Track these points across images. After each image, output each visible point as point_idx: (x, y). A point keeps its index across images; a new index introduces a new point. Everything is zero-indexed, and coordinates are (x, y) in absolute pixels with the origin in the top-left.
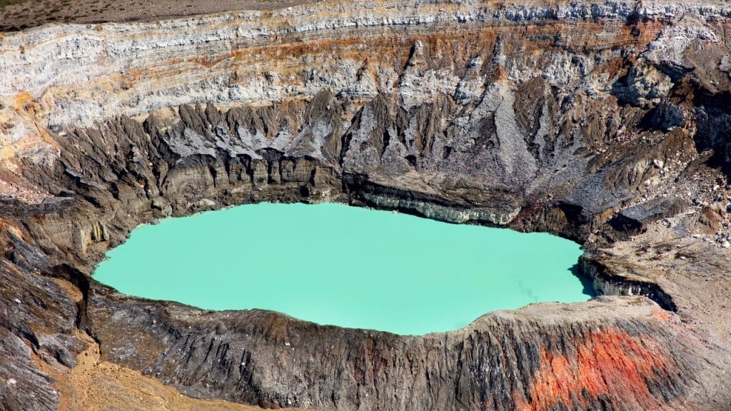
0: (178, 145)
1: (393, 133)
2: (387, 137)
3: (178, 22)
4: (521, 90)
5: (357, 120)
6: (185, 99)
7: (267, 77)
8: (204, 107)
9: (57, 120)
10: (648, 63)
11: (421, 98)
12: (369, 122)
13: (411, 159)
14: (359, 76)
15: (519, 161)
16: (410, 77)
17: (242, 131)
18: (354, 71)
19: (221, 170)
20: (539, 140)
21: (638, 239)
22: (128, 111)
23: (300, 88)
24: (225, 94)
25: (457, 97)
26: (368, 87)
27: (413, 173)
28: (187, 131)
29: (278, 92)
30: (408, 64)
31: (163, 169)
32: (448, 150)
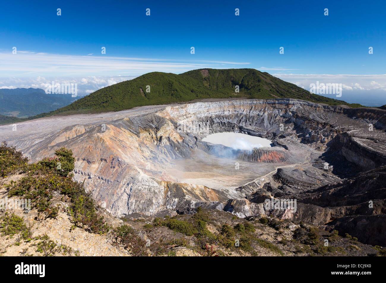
0: (215, 120)
1: (248, 120)
2: (247, 121)
3: (216, 102)
4: (269, 114)
5: (242, 118)
6: (216, 114)
7: (229, 111)
8: (219, 115)
9: (198, 116)
10: (290, 111)
11: (253, 115)
12: (244, 118)
13: (250, 124)
14: (243, 111)
15: (267, 126)
16: (251, 111)
17: (224, 119)
18: (242, 110)
19: (221, 125)
20: (271, 122)
21: (284, 139)
22: (208, 115)
23: (234, 113)
24: (222, 113)
25: (258, 115)
26: (245, 113)
27: (250, 126)
28: (216, 118)
29: (231, 113)
30: (251, 110)
31: (212, 124)
32: (256, 123)
